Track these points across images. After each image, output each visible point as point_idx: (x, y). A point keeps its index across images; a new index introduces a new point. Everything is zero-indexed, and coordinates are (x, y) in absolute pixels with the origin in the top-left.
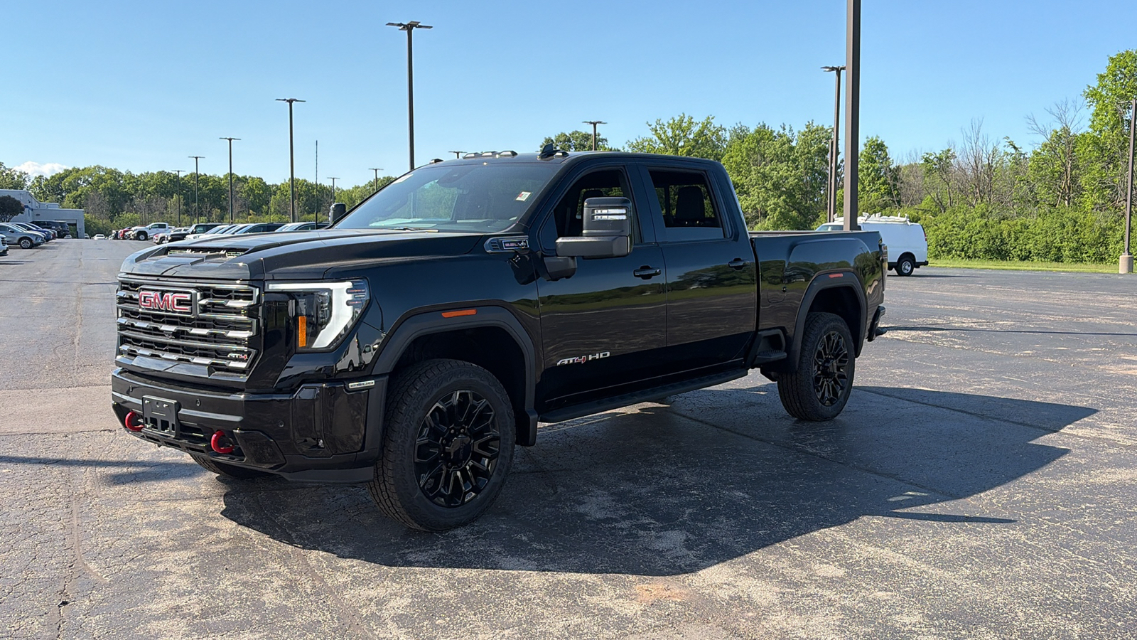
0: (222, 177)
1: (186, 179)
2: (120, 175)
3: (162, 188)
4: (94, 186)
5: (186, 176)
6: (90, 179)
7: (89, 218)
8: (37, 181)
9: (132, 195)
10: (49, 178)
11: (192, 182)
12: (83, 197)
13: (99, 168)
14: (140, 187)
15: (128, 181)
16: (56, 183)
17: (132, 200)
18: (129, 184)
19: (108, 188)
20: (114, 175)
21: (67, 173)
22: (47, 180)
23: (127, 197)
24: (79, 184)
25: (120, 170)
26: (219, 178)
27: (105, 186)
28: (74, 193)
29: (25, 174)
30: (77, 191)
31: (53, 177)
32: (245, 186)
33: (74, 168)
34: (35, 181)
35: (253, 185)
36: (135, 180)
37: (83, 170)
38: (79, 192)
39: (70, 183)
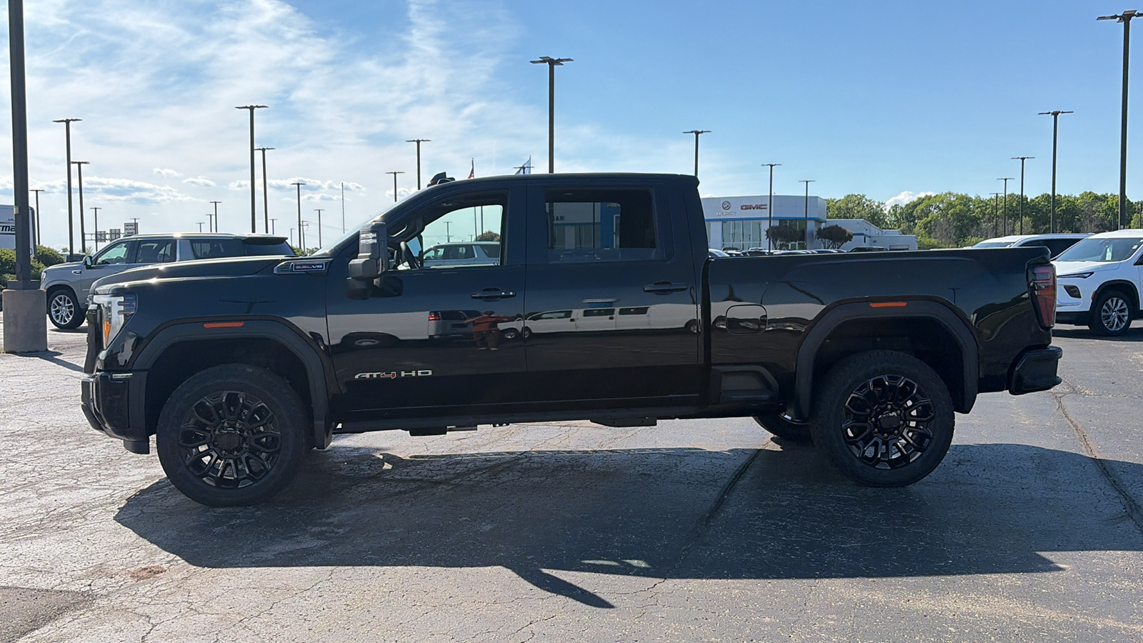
0: (1078, 196)
1: (1037, 200)
2: (970, 200)
3: (1010, 211)
4: (944, 212)
5: (1037, 198)
6: (941, 206)
7: (936, 243)
8: (893, 210)
9: (980, 219)
10: (904, 207)
11: (1043, 203)
12: (933, 223)
13: (950, 194)
14: (988, 210)
15: (977, 206)
16: (910, 211)
17: (979, 224)
18: (977, 208)
19: (957, 214)
20: (965, 200)
21: (921, 201)
22: (902, 208)
23: (975, 221)
24: (930, 211)
25: (970, 196)
26: (1075, 197)
27: (954, 211)
28: (925, 220)
29: (882, 204)
30: (928, 217)
31: (907, 205)
32: (1104, 204)
33: (927, 196)
34: (892, 210)
35: (1113, 204)
36: (984, 205)
37: (935, 197)
38: (929, 219)
39: (922, 210)
